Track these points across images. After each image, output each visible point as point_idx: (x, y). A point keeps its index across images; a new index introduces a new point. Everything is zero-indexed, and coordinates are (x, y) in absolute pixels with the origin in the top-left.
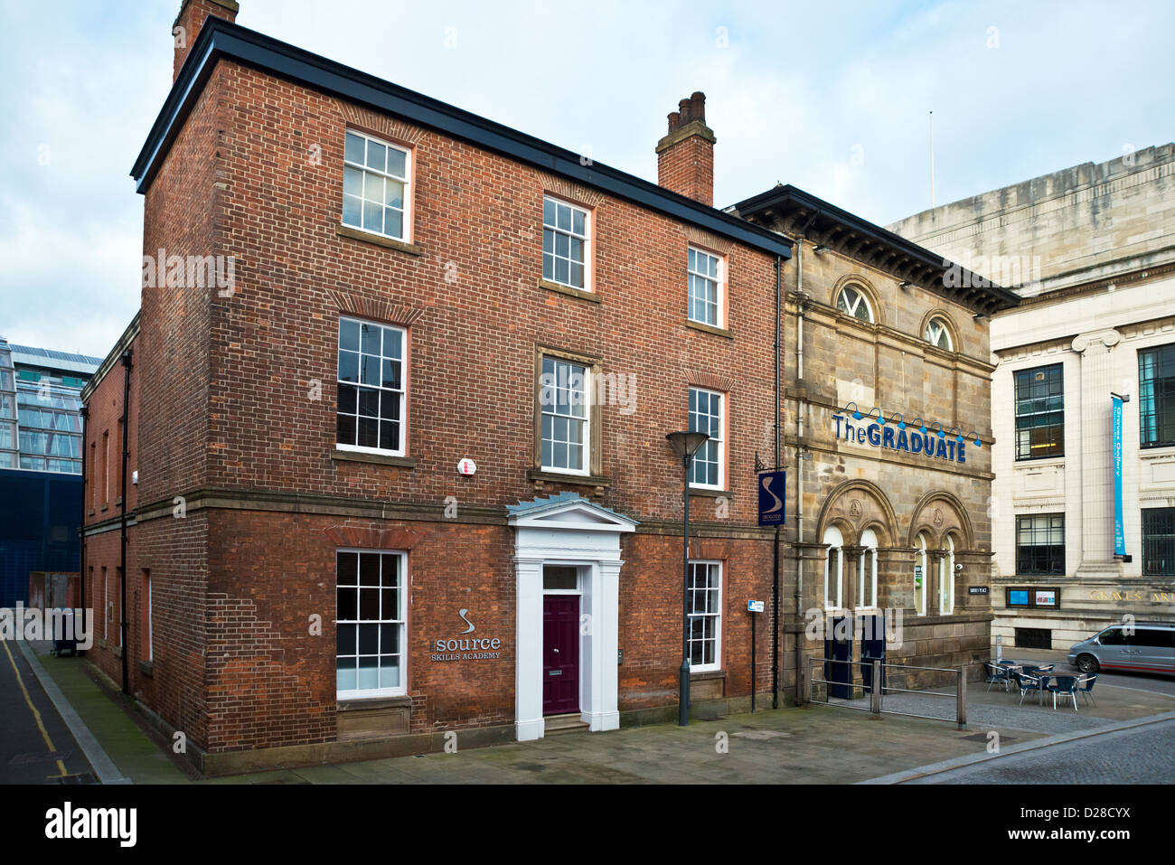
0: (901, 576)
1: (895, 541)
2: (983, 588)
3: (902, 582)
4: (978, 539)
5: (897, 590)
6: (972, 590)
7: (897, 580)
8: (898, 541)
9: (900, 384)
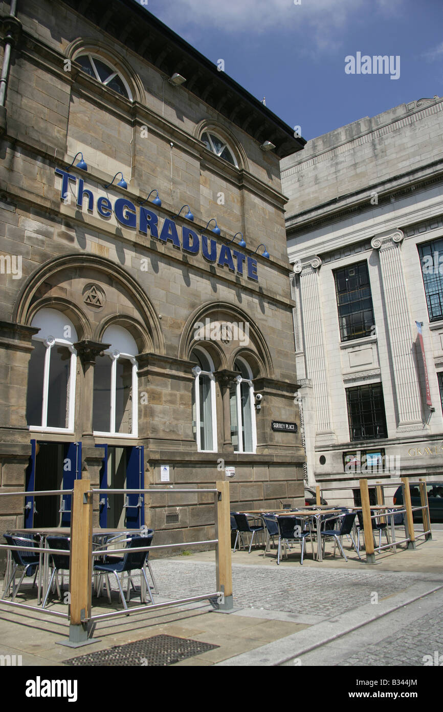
0: (171, 395)
1: (159, 347)
2: (289, 424)
3: (172, 402)
4: (280, 367)
5: (164, 412)
6: (276, 426)
7: (164, 399)
8: (162, 347)
9: (166, 172)
